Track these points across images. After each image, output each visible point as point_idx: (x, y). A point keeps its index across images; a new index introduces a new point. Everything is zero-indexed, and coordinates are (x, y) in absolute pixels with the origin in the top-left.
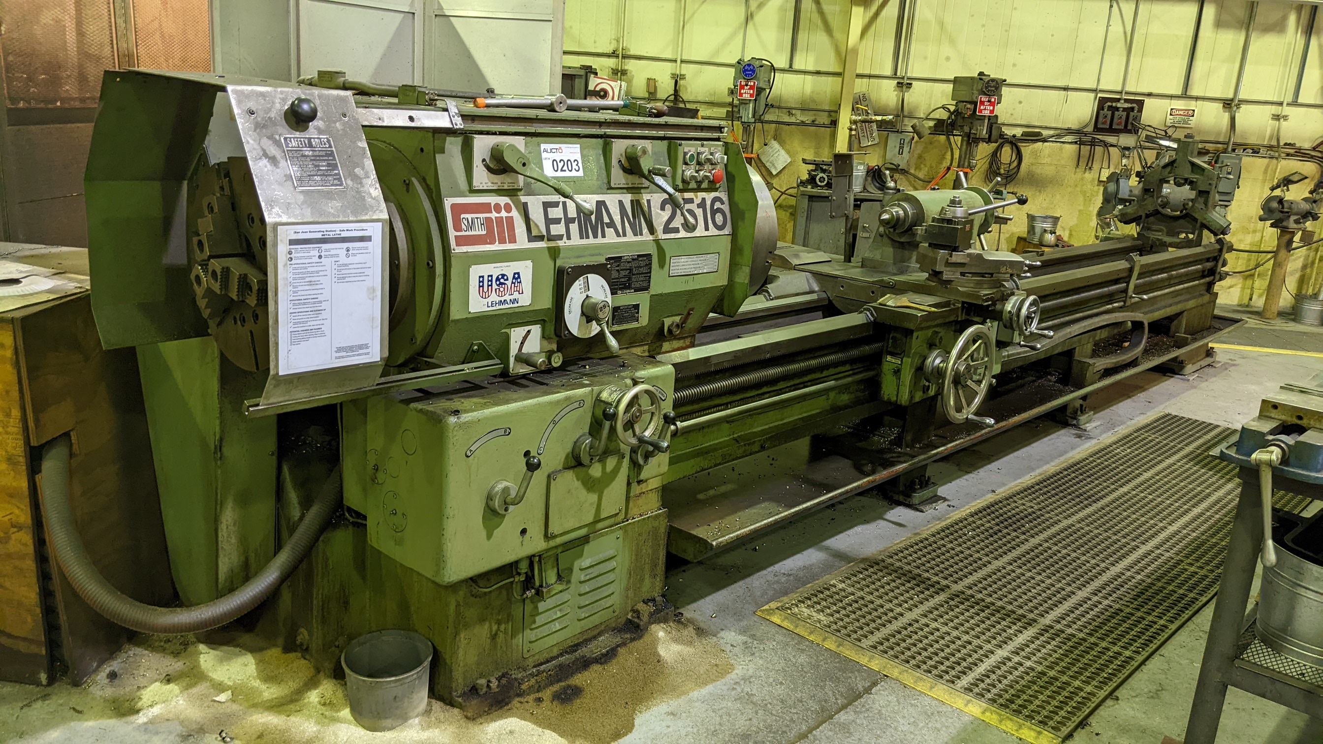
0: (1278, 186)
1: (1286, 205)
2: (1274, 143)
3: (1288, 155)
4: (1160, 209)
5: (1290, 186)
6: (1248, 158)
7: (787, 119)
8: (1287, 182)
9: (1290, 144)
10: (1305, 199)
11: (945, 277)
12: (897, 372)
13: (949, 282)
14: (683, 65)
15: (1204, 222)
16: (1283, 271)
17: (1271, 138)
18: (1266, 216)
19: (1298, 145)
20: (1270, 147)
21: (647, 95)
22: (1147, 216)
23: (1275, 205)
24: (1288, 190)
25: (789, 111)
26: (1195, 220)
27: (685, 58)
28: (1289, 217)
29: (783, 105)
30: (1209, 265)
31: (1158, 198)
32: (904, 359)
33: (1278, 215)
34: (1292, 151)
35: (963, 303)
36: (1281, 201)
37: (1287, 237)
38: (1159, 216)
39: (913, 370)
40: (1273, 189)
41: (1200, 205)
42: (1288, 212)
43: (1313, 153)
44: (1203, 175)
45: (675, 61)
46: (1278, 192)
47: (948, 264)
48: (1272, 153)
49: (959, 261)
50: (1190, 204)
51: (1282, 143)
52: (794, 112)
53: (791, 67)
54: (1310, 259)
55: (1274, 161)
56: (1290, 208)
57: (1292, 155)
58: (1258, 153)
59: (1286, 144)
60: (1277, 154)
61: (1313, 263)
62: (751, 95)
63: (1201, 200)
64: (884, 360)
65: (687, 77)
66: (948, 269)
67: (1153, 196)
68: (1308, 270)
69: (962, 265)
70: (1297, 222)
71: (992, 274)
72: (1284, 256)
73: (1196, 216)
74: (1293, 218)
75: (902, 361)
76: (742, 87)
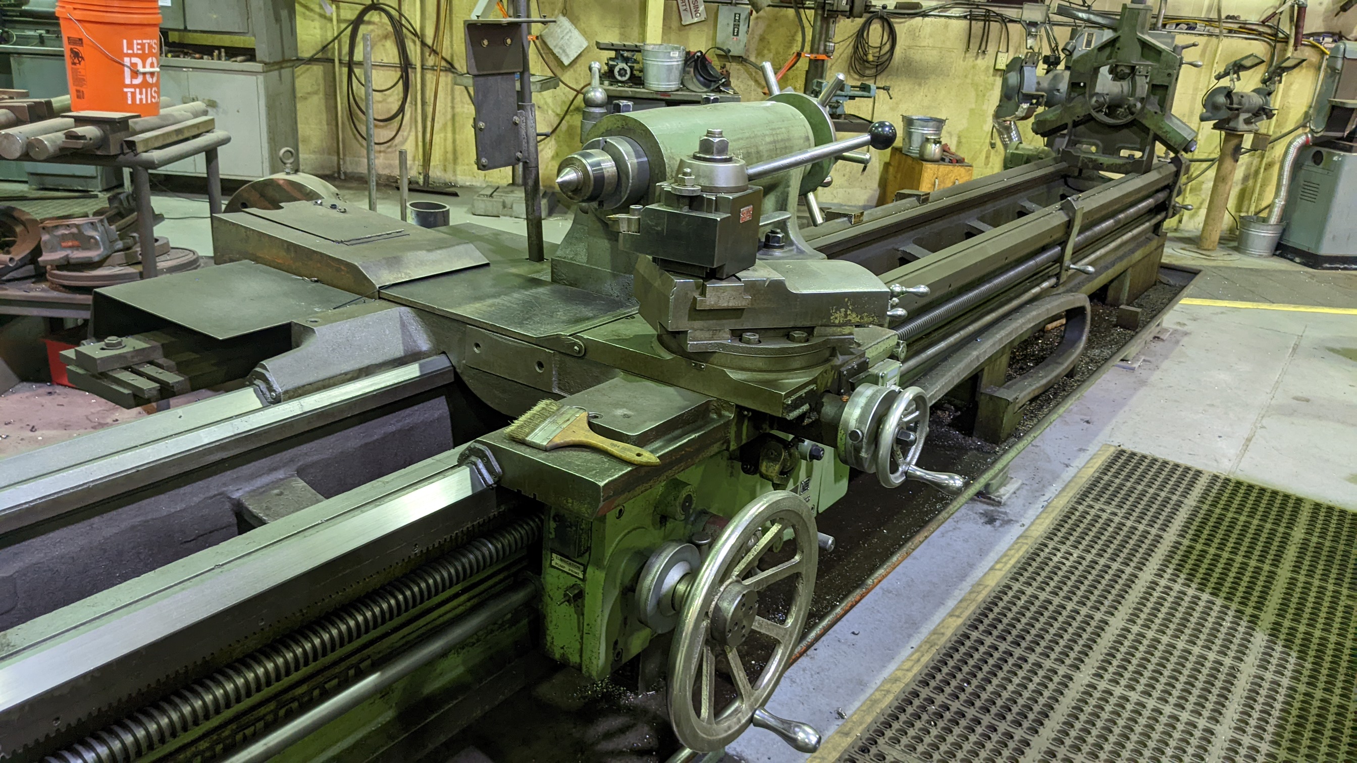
0: (1226, 74)
1: (1235, 99)
2: (1214, 15)
3: (1230, 31)
4: (1094, 114)
5: (1241, 73)
6: (1181, 36)
8: (1238, 67)
9: (1233, 17)
10: (1256, 91)
11: (692, 344)
12: (576, 597)
13: (704, 356)
15: (1159, 133)
16: (1227, 188)
17: (1210, 9)
18: (1209, 114)
19: (1242, 18)
20: (1209, 21)
22: (1076, 124)
23: (1221, 99)
24: (1239, 79)
26: (1146, 130)
28: (1237, 116)
30: (1161, 196)
31: (1091, 96)
32: (590, 570)
33: (1224, 114)
34: (1235, 27)
36: (1229, 94)
37: (1235, 142)
38: (1092, 122)
40: (1219, 77)
41: (1152, 108)
42: (1237, 109)
43: (1261, 29)
44: (1158, 61)
46: (1225, 82)
47: (696, 313)
48: (1211, 29)
49: (724, 304)
50: (1139, 105)
51: (1223, 16)
54: (1253, 169)
55: (1214, 39)
56: (1240, 104)
57: (1236, 32)
58: (1194, 29)
59: (1228, 17)
60: (1217, 31)
61: (1257, 172)
63: (1155, 99)
64: (546, 564)
66: (698, 324)
67: (1084, 94)
68: (1251, 182)
69: (736, 312)
70: (1248, 122)
71: (810, 330)
72: (1230, 168)
73: (1147, 123)
74: (1243, 116)
75: (584, 572)
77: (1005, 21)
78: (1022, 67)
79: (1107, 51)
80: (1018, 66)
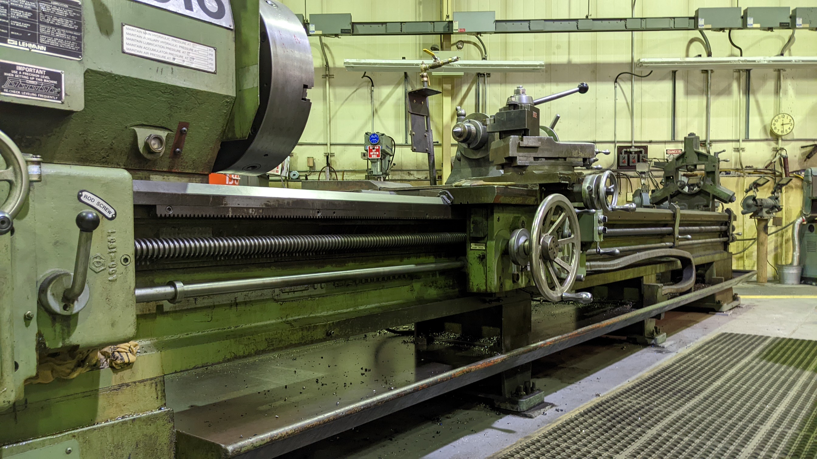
0: (750, 189)
1: (758, 201)
2: (739, 167)
3: (749, 174)
4: (680, 190)
5: (758, 188)
6: (723, 178)
7: (407, 177)
8: (756, 185)
9: (749, 167)
10: (770, 198)
11: (519, 162)
12: (482, 258)
13: (523, 167)
14: (332, 147)
15: (715, 194)
16: (765, 248)
17: (736, 164)
18: (746, 210)
19: (755, 167)
20: (737, 170)
21: (308, 169)
22: (672, 196)
23: (751, 202)
24: (758, 191)
25: (409, 172)
26: (708, 194)
27: (332, 142)
28: (761, 210)
29: (404, 168)
30: (724, 228)
31: (677, 182)
32: (488, 243)
33: (755, 209)
34: (752, 171)
35: (541, 185)
36: (754, 199)
37: (763, 224)
38: (680, 195)
39: (498, 255)
40: (747, 192)
41: (709, 182)
42: (761, 206)
43: (766, 171)
44: (707, 161)
45: (326, 144)
46: (751, 193)
47: (521, 148)
48: (739, 173)
49: (531, 145)
50: (702, 183)
51: (744, 167)
52: (412, 172)
53: (406, 143)
54: (779, 243)
55: (741, 178)
56: (762, 203)
57: (752, 174)
58: (730, 174)
59: (746, 167)
60: (742, 174)
61: (781, 245)
62: (378, 156)
63: (709, 179)
64: (468, 250)
65: (335, 155)
66: (521, 154)
67: (673, 181)
68: (779, 250)
69: (534, 148)
70: (768, 212)
71: (565, 159)
72: (764, 237)
73: (708, 190)
74: (765, 210)
75: (486, 246)
76: (371, 151)
77: (628, 177)
78: (641, 194)
79: (681, 161)
80: (639, 194)
